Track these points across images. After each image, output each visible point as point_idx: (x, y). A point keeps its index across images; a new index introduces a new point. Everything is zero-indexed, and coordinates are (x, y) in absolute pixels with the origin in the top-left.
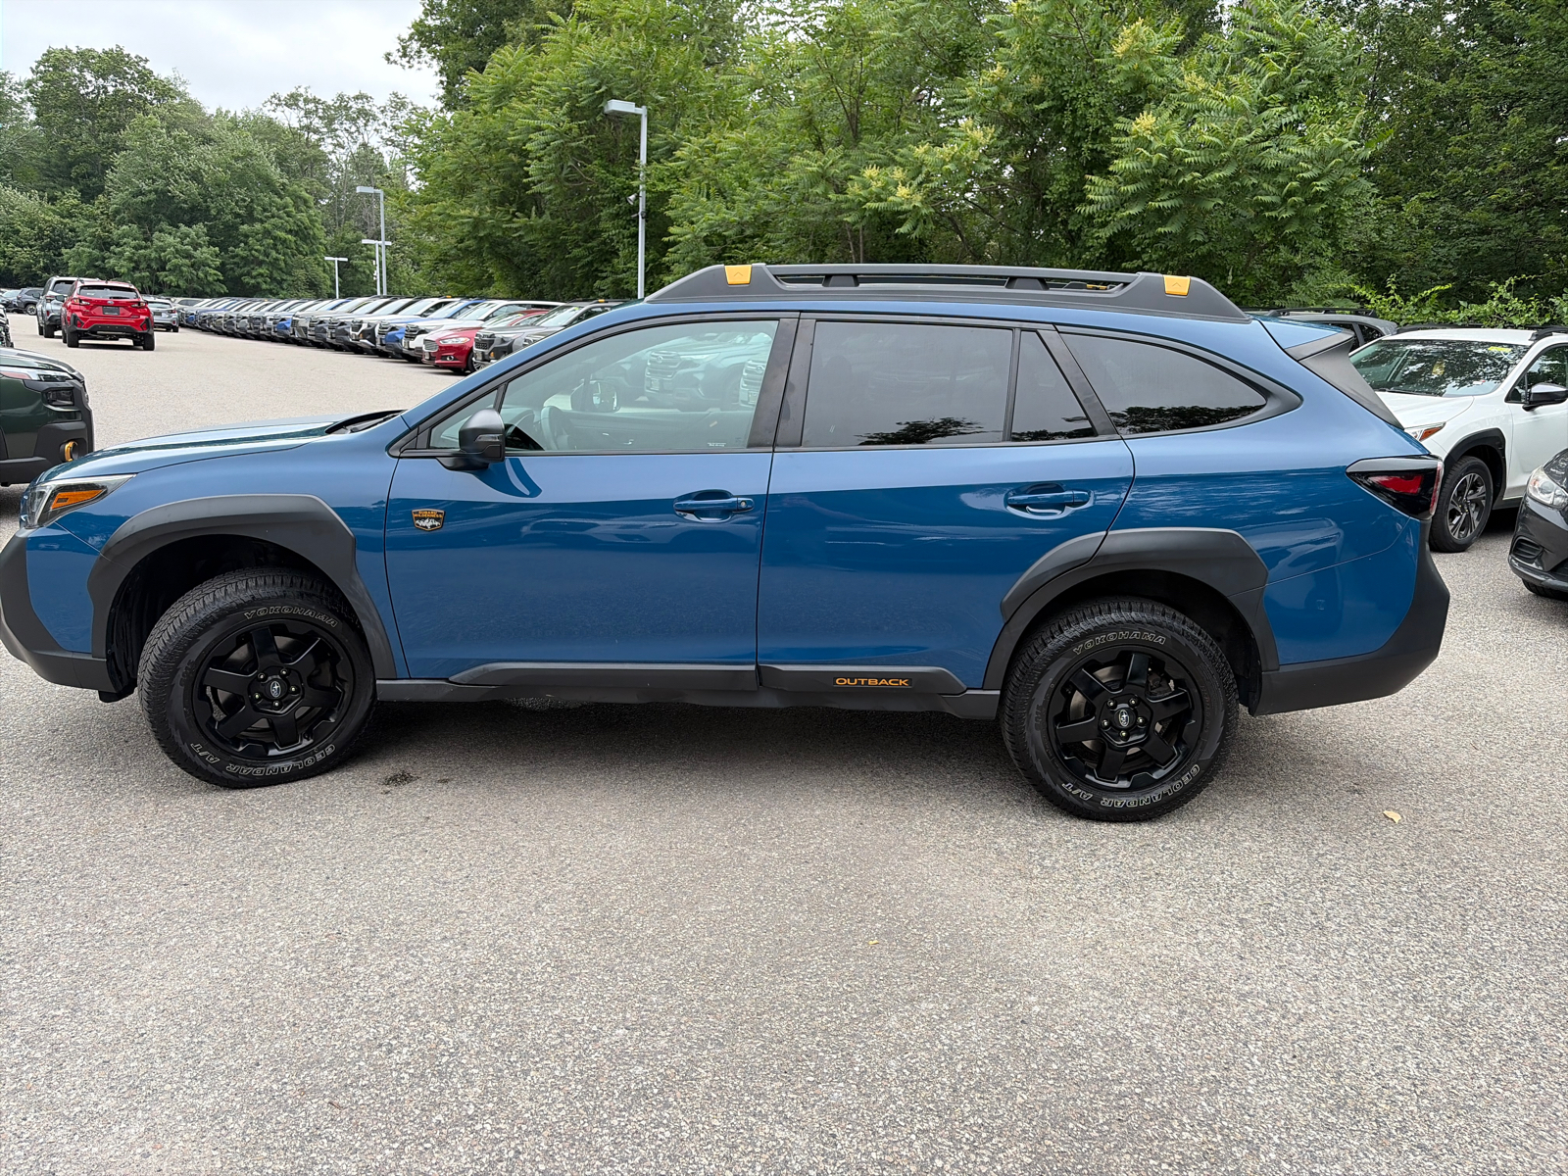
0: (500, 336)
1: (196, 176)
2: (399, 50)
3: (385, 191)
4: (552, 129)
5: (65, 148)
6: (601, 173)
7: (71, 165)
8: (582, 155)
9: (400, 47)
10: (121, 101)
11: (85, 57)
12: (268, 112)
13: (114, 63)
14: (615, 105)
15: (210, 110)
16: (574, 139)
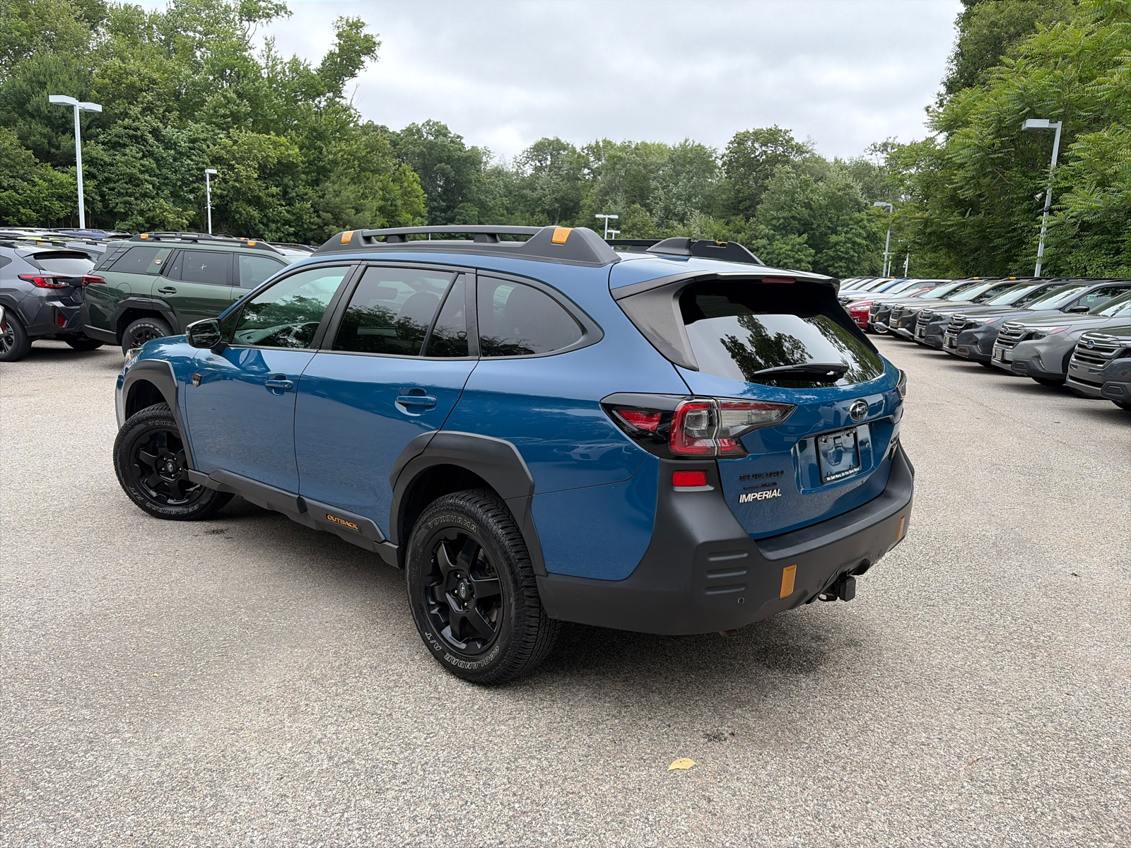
0: (885, 304)
1: (808, 206)
2: (937, 103)
3: (893, 205)
4: (975, 145)
5: (739, 191)
6: (1018, 177)
7: (740, 202)
8: (1004, 164)
9: (938, 100)
10: (774, 160)
11: (757, 135)
12: (867, 158)
13: (771, 137)
14: (1031, 123)
15: (830, 159)
16: (995, 152)
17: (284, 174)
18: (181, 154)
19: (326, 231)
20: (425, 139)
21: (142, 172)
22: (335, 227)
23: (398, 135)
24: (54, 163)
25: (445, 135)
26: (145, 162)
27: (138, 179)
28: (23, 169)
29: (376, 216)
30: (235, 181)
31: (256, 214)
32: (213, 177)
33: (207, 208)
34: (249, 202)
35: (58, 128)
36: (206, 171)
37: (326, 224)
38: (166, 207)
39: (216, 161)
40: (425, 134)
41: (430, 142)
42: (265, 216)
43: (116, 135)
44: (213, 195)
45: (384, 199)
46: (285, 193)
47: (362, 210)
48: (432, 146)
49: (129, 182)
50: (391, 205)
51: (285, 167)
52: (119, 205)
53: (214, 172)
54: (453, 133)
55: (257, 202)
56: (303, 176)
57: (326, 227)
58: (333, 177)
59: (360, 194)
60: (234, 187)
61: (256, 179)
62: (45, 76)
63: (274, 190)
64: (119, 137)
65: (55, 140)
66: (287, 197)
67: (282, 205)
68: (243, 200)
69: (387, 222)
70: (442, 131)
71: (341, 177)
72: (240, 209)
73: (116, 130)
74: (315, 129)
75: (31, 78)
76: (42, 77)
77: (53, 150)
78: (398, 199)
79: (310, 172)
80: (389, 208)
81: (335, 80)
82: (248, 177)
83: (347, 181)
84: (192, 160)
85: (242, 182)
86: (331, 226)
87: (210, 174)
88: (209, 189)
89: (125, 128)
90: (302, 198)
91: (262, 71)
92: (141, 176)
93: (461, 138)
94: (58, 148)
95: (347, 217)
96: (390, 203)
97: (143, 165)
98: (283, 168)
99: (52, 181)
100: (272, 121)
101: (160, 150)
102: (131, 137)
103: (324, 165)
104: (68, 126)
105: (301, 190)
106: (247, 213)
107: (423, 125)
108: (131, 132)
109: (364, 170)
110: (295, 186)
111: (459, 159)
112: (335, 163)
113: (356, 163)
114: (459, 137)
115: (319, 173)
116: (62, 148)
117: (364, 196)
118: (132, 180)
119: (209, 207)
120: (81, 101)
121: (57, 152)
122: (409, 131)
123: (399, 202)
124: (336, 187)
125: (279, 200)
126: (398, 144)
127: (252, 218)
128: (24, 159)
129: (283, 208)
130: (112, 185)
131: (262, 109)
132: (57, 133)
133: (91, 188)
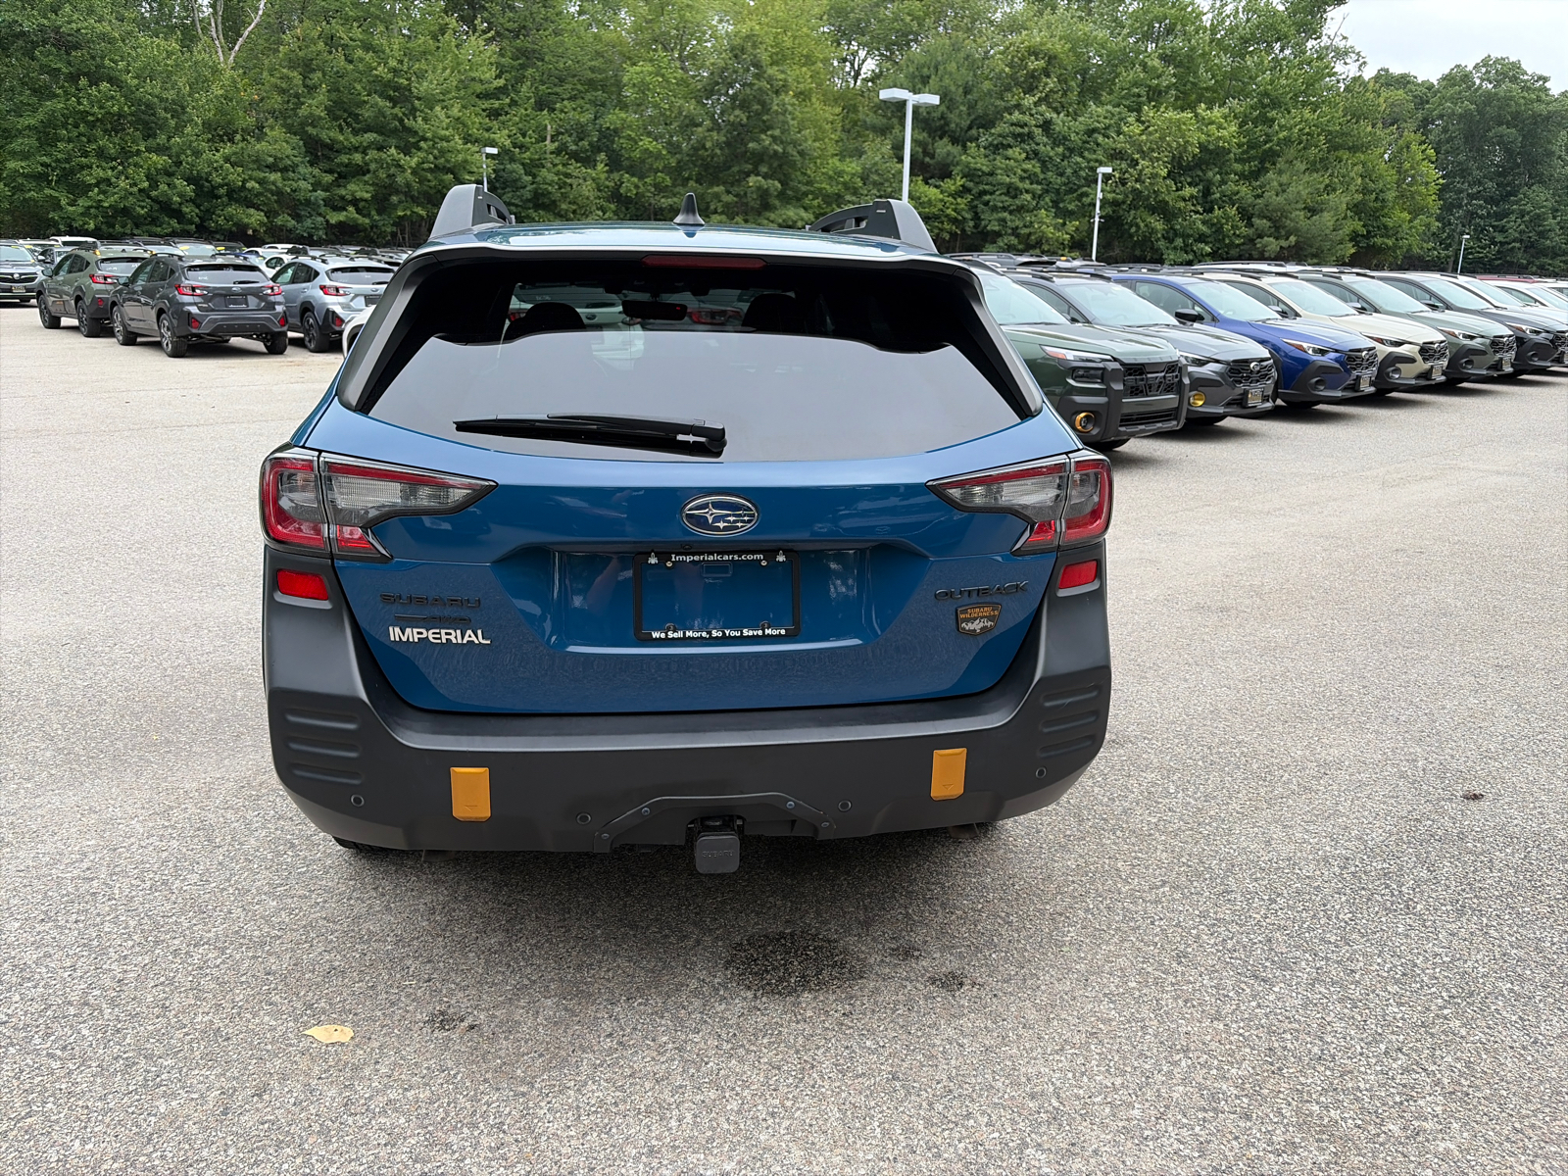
17: (1207, 165)
18: (1071, 150)
19: (1258, 246)
20: (1477, 90)
21: (1022, 179)
22: (1271, 239)
23: (1430, 87)
24: (928, 175)
25: (1514, 79)
26: (1028, 166)
27: (1017, 189)
28: (891, 186)
29: (1345, 218)
30: (1137, 181)
31: (1159, 225)
32: (1107, 177)
33: (1094, 221)
34: (1153, 210)
35: (935, 131)
36: (1098, 170)
37: (1261, 236)
38: (1045, 222)
39: (1115, 155)
40: (1478, 82)
41: (1488, 92)
42: (1171, 228)
43: (1000, 135)
44: (1104, 202)
45: (1365, 191)
46: (1207, 192)
47: (1322, 211)
48: (1489, 97)
49: (1007, 193)
50: (1377, 198)
51: (1212, 155)
52: (993, 223)
53: (1109, 170)
54: (1530, 73)
55: (1162, 209)
56: (1238, 167)
57: (1259, 240)
58: (1281, 163)
59: (1322, 186)
60: (1134, 190)
61: (1165, 178)
62: (929, 68)
63: (1188, 191)
64: (1004, 137)
65: (930, 147)
66: (1209, 198)
67: (1197, 212)
68: (1145, 208)
69: (1364, 226)
70: (1508, 72)
71: (1295, 162)
72: (1139, 220)
73: (1001, 128)
74: (1266, 94)
75: (913, 73)
76: (926, 70)
77: (927, 159)
78: (1389, 189)
79: (1249, 160)
80: (1372, 204)
81: (1312, 13)
82: (1154, 176)
83: (1303, 167)
84: (1083, 157)
85: (1144, 182)
86: (1266, 238)
87: (1104, 174)
88: (1100, 195)
89: (1012, 124)
90: (1230, 199)
91: (1204, 18)
92: (1021, 185)
93: (1545, 79)
94: (932, 156)
95: (1292, 225)
96: (1374, 196)
97: (1024, 171)
98: (1208, 157)
99: (919, 198)
100: (1207, 89)
101: (1046, 150)
102: (1015, 136)
103: (1270, 148)
104: (947, 128)
105: (1230, 187)
106: (1146, 226)
107: (1475, 68)
108: (1019, 130)
109: (1335, 148)
110: (1223, 182)
111: (1535, 116)
112: (1287, 141)
113: (1322, 138)
114: (1540, 78)
115: (1261, 159)
116: (936, 155)
117: (1330, 189)
118: (1012, 191)
119: (1097, 219)
120: (915, 93)
121: (931, 162)
122: (1449, 79)
123: (1391, 195)
124: (1284, 178)
125: (1193, 205)
126: (1428, 102)
127: (1153, 231)
128: (893, 175)
129: (1198, 216)
130: (987, 197)
131: (1195, 73)
132: (934, 138)
133: (963, 206)
